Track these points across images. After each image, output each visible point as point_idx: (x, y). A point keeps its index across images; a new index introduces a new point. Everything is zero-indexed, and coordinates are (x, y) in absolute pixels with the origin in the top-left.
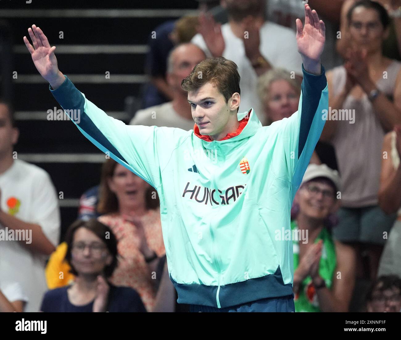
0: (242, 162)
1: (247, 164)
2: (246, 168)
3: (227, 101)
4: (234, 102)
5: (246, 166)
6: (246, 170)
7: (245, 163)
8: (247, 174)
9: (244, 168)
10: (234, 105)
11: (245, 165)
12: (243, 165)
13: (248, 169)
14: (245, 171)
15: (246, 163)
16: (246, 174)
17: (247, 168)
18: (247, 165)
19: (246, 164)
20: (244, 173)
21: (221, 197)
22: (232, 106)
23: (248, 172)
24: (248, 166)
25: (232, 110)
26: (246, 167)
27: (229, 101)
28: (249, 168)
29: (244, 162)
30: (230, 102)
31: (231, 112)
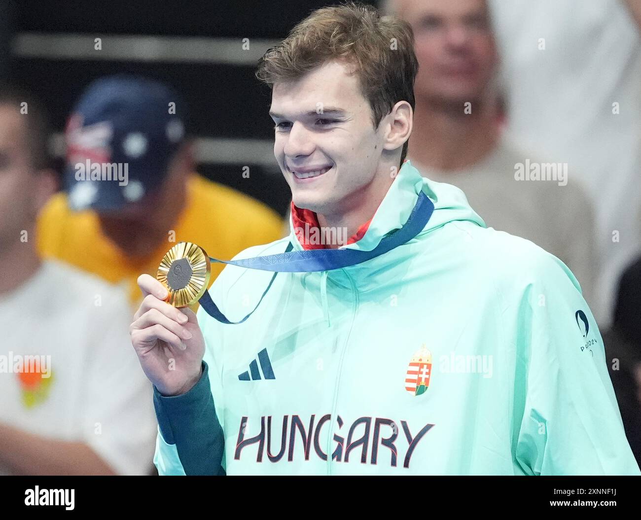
0: (417, 361)
1: (428, 371)
2: (420, 379)
3: (377, 122)
4: (397, 128)
5: (421, 373)
6: (418, 383)
7: (421, 366)
8: (417, 395)
9: (415, 377)
10: (397, 135)
11: (422, 370)
12: (416, 369)
13: (423, 383)
14: (414, 385)
15: (425, 366)
16: (414, 393)
17: (423, 380)
18: (427, 373)
19: (425, 370)
20: (408, 389)
21: (337, 438)
22: (388, 137)
23: (421, 390)
24: (427, 376)
25: (389, 147)
26: (420, 376)
27: (382, 123)
28: (427, 380)
29: (420, 360)
30: (386, 126)
31: (386, 152)
